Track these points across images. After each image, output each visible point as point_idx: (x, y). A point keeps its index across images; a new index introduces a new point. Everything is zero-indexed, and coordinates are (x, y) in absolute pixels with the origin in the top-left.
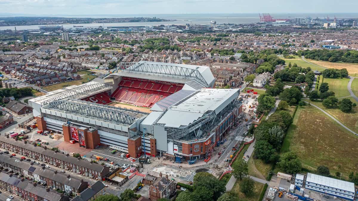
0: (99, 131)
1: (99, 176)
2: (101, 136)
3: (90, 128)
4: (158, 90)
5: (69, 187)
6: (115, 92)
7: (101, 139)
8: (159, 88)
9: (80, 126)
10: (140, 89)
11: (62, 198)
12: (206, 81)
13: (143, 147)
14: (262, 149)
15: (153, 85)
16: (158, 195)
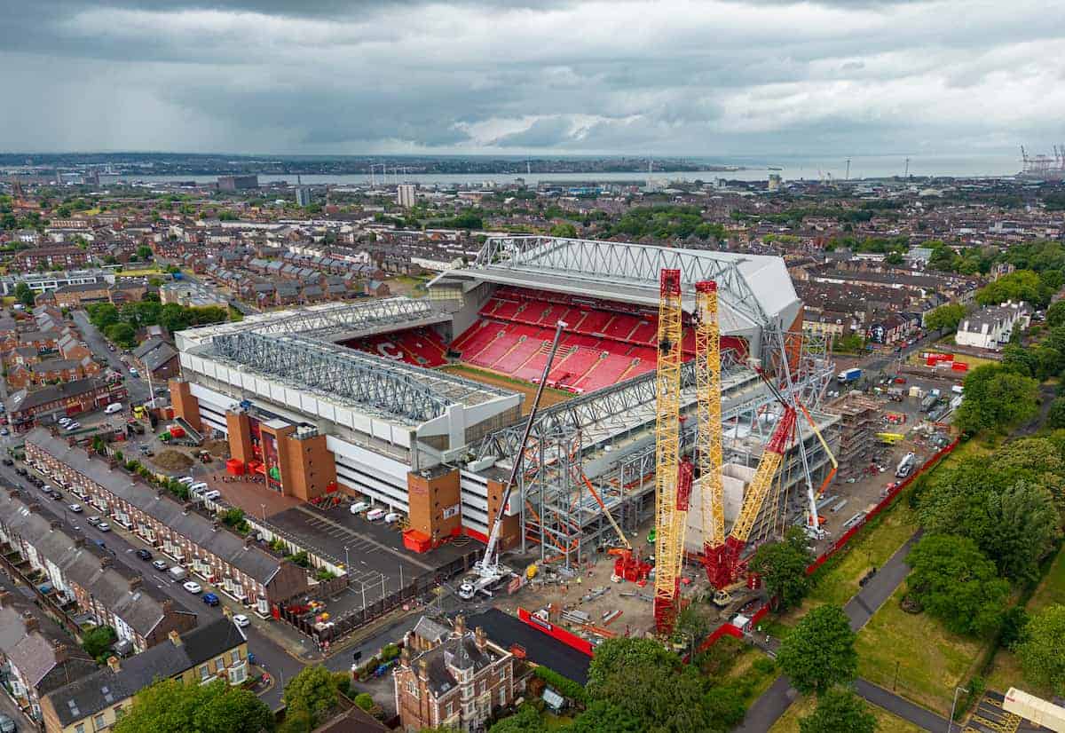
0: (329, 438)
1: (261, 598)
2: (338, 459)
3: (303, 425)
4: (595, 334)
5: (125, 625)
6: (465, 335)
7: (339, 469)
8: (602, 327)
9: (273, 416)
10: (543, 328)
11: (59, 665)
12: (762, 304)
13: (465, 511)
14: (941, 569)
15: (583, 315)
16: (424, 709)
